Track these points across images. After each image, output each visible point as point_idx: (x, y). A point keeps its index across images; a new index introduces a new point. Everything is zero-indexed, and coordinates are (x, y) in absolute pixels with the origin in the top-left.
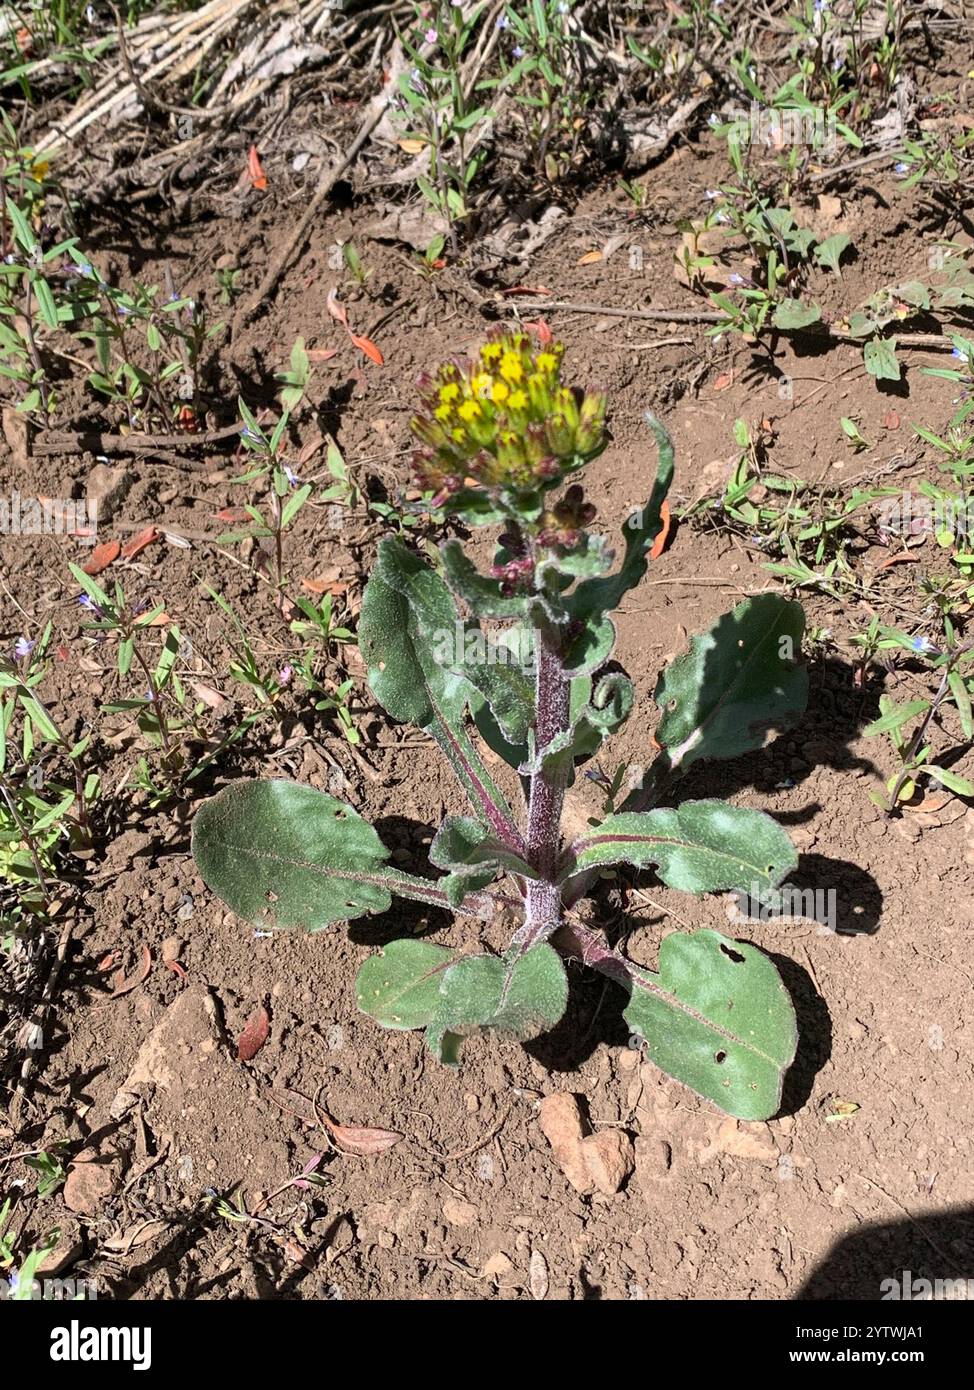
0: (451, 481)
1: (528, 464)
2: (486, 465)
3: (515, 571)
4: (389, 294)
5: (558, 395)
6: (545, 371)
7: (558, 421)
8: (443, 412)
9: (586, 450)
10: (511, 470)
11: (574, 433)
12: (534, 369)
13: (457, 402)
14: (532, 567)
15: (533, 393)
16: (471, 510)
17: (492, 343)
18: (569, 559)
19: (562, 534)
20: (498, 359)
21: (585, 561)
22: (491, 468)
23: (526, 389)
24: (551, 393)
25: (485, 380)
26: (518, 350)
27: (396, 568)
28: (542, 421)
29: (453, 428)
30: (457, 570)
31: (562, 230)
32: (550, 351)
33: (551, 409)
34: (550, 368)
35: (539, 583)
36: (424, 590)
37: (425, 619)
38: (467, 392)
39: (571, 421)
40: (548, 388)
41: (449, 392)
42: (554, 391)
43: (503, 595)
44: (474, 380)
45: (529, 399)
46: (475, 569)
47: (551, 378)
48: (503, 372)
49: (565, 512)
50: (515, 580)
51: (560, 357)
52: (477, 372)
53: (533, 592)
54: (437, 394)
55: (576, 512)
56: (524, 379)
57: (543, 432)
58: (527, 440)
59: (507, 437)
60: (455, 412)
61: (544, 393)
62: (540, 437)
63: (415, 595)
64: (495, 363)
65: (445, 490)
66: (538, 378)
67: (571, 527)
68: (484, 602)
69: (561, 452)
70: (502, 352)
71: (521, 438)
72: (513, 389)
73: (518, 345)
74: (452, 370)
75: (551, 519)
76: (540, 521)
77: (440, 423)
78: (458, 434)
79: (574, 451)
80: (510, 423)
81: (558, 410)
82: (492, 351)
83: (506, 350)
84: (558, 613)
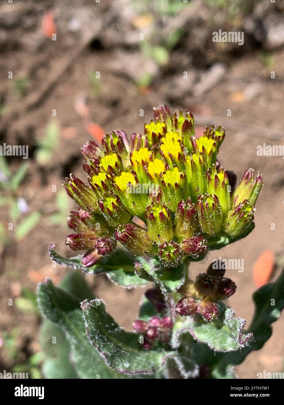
0: (102, 244)
1: (176, 239)
2: (134, 236)
3: (155, 329)
4: (114, 104)
5: (213, 177)
6: (203, 153)
7: (210, 202)
8: (99, 179)
9: (234, 234)
10: (159, 244)
11: (225, 216)
12: (193, 150)
13: (114, 171)
14: (171, 326)
15: (189, 172)
16: (121, 270)
17: (157, 122)
18: (204, 327)
19: (201, 305)
20: (160, 136)
21: (220, 333)
22: (140, 240)
23: (183, 168)
24: (207, 173)
25: (144, 154)
26: (180, 131)
27: (52, 307)
28: (194, 200)
29: (106, 196)
30: (98, 327)
31: (223, 81)
32: (210, 135)
33: (205, 190)
34: (208, 150)
35: (175, 343)
36: (77, 326)
37: (77, 348)
38: (127, 164)
39: (223, 204)
40: (204, 169)
41: (109, 160)
42: (210, 172)
43: (141, 348)
44: (134, 152)
45: (183, 177)
46: (116, 326)
47: (208, 160)
48: (162, 147)
49: (206, 286)
50: (153, 337)
51: (218, 143)
52: (139, 146)
53: (169, 348)
54: (98, 161)
55: (216, 287)
56: (181, 157)
57: (194, 212)
58: (177, 216)
59: (157, 211)
60: (111, 180)
61: (199, 173)
62: (192, 216)
63: (69, 330)
64: (157, 139)
65: (96, 251)
66: (196, 158)
67: (211, 300)
68: (122, 356)
69: (210, 232)
70: (165, 130)
71: (171, 214)
72: (171, 165)
73: (180, 126)
74: (116, 141)
75: (192, 290)
76: (182, 290)
77: (95, 188)
78: (110, 203)
79: (222, 233)
80: (164, 198)
81: (212, 191)
82: (156, 128)
83: (169, 129)
84: (189, 367)
